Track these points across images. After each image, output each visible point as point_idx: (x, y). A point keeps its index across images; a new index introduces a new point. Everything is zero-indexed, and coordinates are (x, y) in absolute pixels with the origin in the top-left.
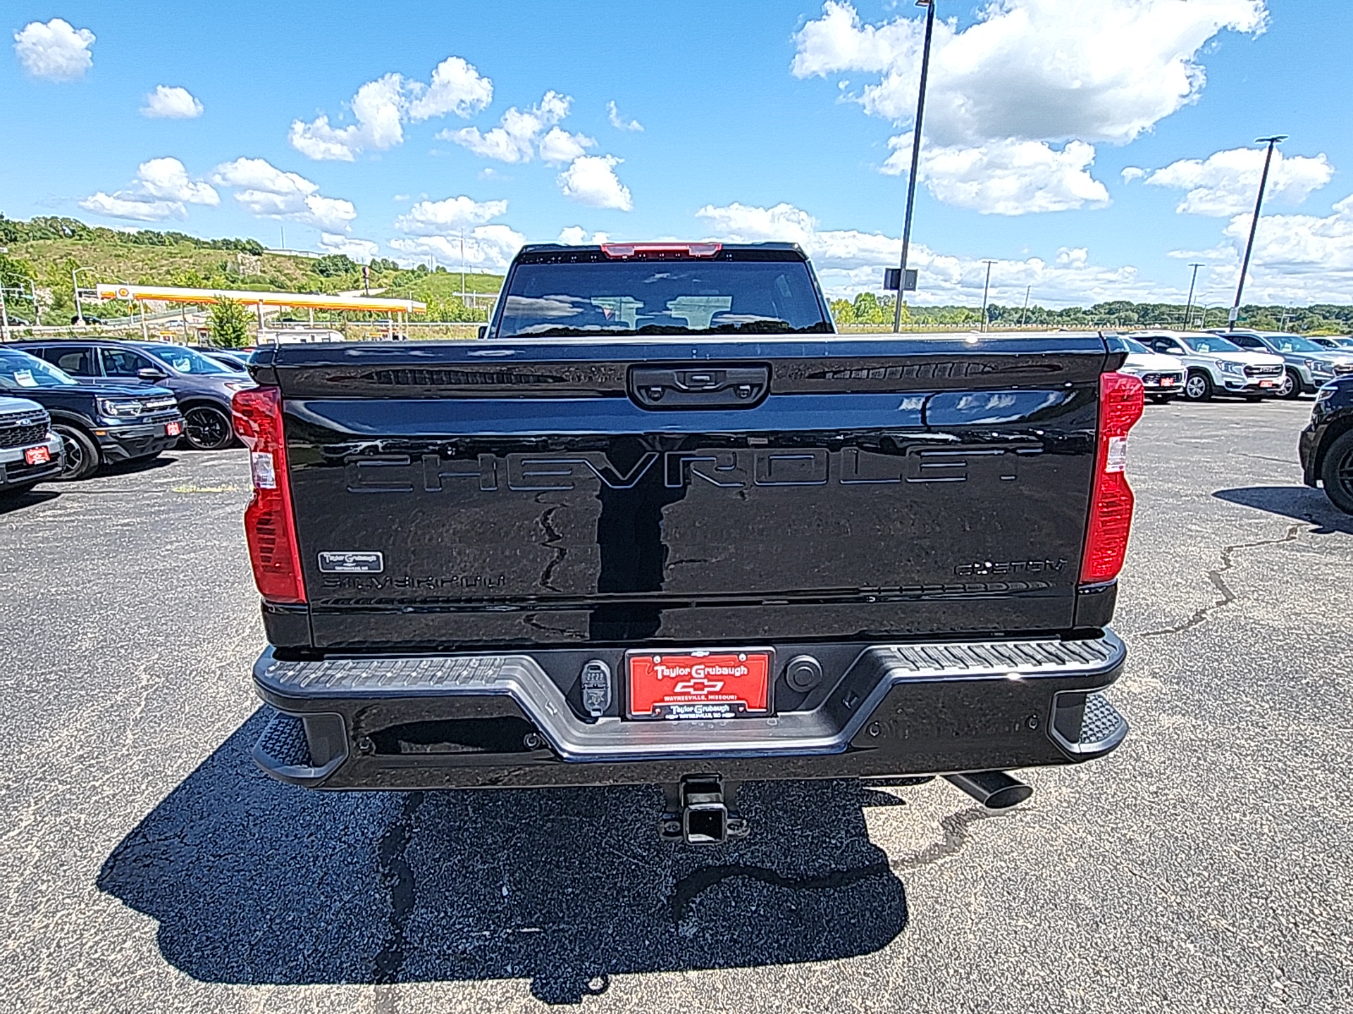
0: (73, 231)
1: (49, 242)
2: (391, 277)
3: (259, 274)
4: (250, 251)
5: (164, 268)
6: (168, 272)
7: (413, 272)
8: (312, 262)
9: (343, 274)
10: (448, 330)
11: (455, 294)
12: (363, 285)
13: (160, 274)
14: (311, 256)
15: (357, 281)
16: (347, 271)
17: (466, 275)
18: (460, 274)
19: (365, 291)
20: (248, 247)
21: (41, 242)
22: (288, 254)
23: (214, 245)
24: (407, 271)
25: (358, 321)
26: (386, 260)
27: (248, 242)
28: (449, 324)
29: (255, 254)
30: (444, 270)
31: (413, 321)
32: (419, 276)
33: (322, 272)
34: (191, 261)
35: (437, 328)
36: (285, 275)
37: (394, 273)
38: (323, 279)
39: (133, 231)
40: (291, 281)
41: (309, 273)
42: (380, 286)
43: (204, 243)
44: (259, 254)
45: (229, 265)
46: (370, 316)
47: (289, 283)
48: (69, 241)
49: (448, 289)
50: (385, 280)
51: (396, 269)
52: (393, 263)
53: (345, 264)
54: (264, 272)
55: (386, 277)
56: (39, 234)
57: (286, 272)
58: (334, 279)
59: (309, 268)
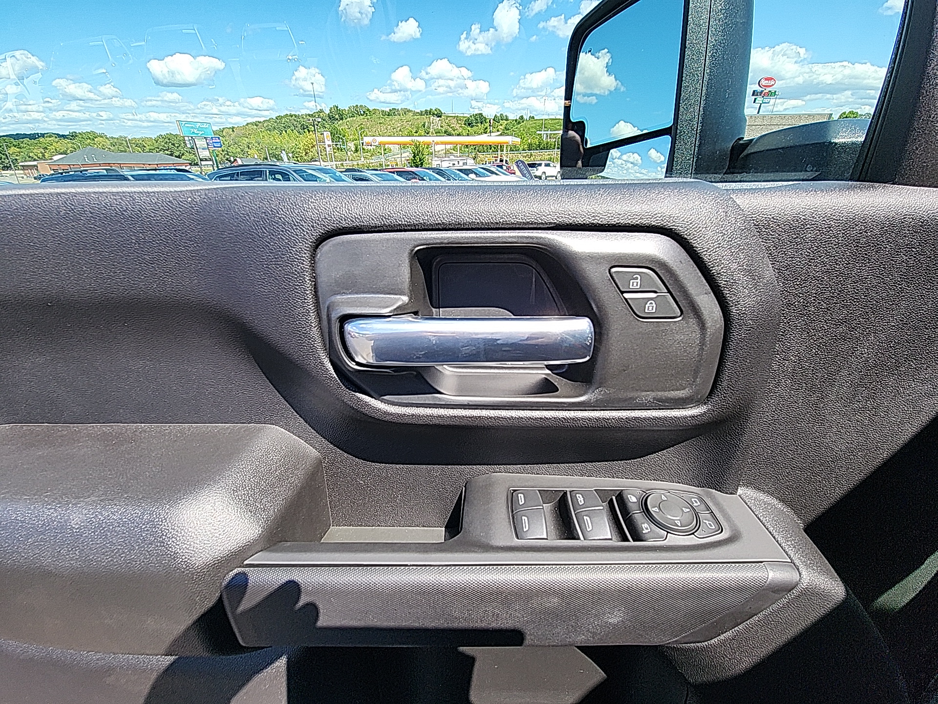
0: (364, 112)
1: (354, 118)
2: (504, 126)
3: (440, 128)
4: (436, 115)
5: (399, 128)
6: (400, 130)
7: (516, 120)
8: (465, 119)
9: (479, 125)
10: (531, 155)
11: (538, 132)
12: (489, 131)
13: (397, 131)
14: (465, 115)
15: (486, 128)
16: (481, 123)
17: (545, 120)
18: (542, 120)
19: (489, 134)
20: (436, 113)
21: (352, 118)
22: (454, 115)
23: (421, 114)
24: (513, 120)
25: (484, 152)
26: (502, 114)
27: (436, 110)
28: (532, 151)
29: (438, 117)
30: (533, 118)
31: (513, 151)
32: (519, 123)
33: (469, 124)
34: (410, 123)
35: (525, 154)
36: (452, 128)
37: (506, 122)
38: (469, 128)
39: (388, 110)
40: (454, 131)
41: (463, 125)
42: (498, 131)
43: (417, 113)
44: (440, 117)
45: (426, 124)
46: (490, 149)
47: (453, 133)
48: (362, 117)
49: (534, 130)
50: (501, 127)
51: (507, 120)
52: (506, 116)
53: (480, 119)
54: (442, 127)
55: (501, 125)
56: (351, 115)
57: (452, 126)
58: (475, 128)
59: (463, 123)
